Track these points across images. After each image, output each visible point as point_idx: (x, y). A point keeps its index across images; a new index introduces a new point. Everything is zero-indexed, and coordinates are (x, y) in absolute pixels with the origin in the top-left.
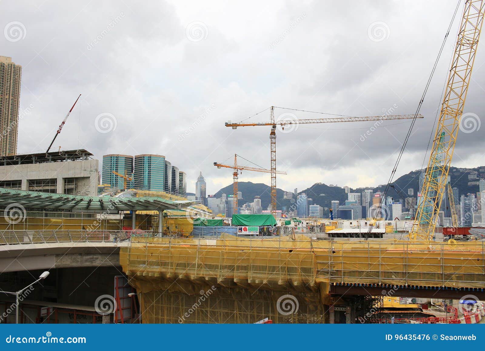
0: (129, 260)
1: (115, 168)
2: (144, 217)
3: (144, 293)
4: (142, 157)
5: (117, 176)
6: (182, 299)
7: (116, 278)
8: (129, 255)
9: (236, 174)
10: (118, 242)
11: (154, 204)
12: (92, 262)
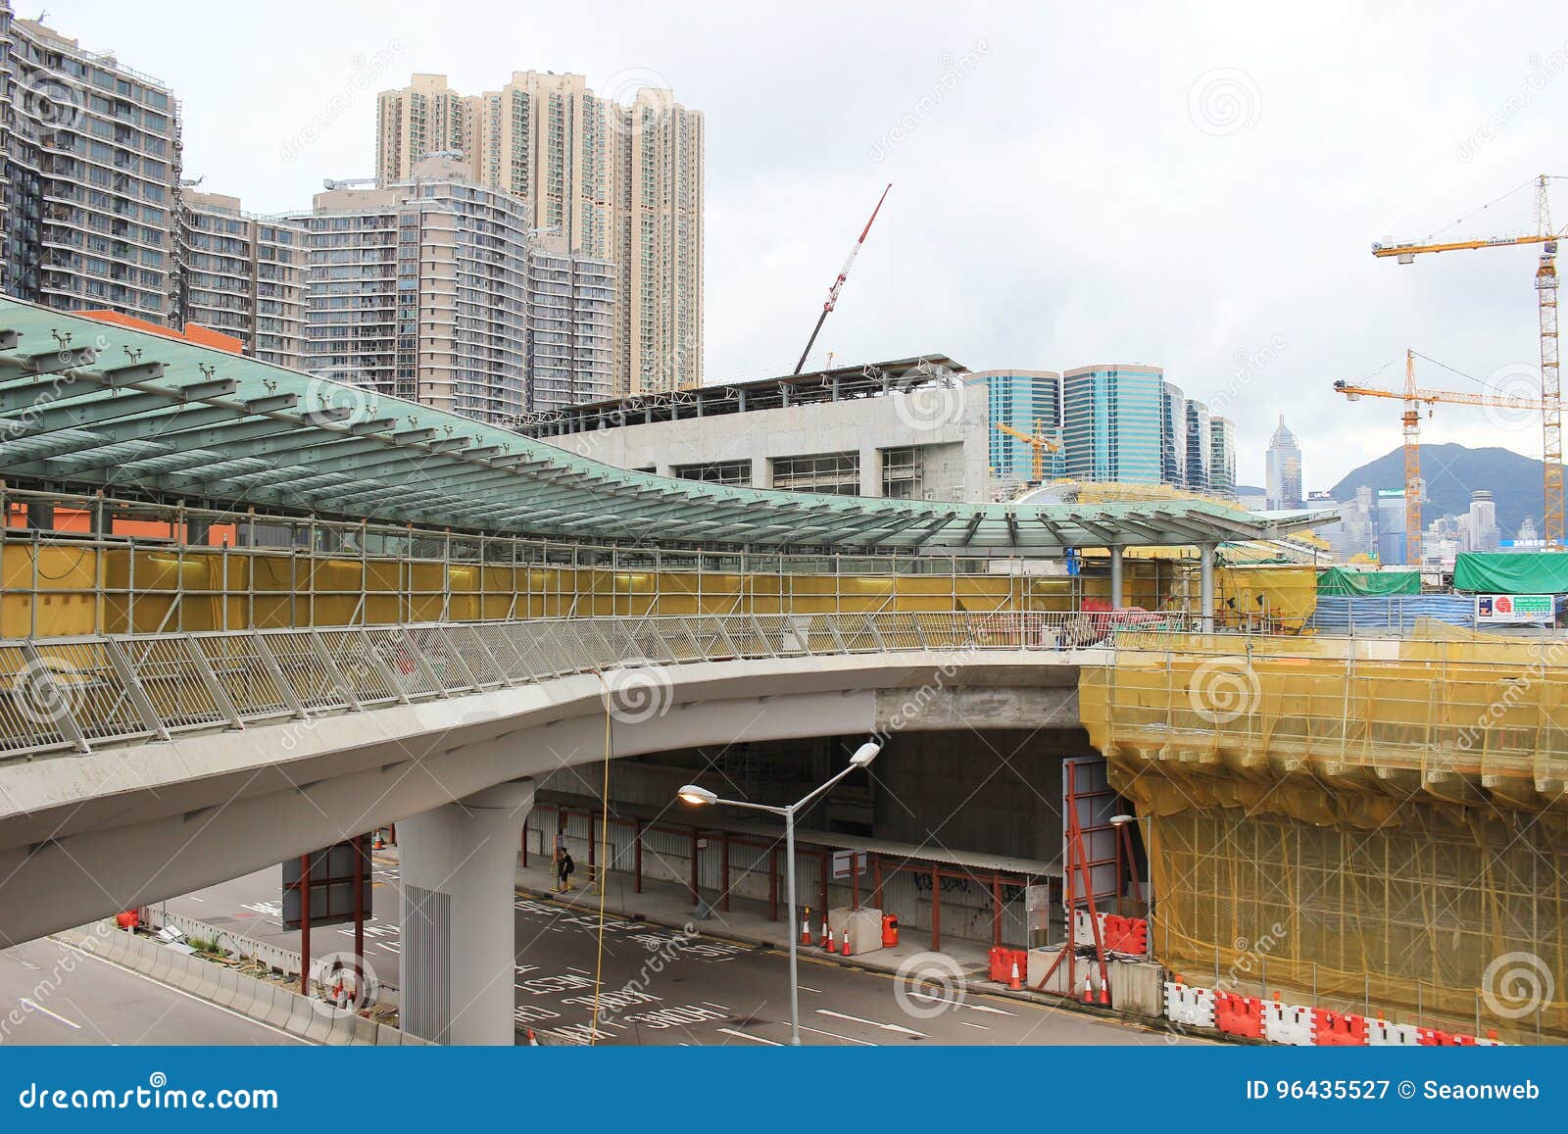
0: (1112, 709)
1: (1001, 415)
2: (1149, 566)
3: (1161, 817)
4: (1087, 375)
5: (1011, 437)
6: (1291, 840)
7: (1067, 766)
8: (1112, 691)
9: (1411, 419)
10: (1071, 649)
11: (1188, 524)
12: (987, 713)
